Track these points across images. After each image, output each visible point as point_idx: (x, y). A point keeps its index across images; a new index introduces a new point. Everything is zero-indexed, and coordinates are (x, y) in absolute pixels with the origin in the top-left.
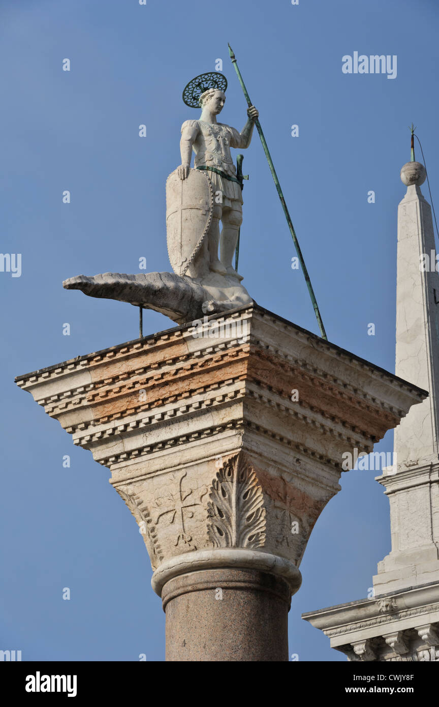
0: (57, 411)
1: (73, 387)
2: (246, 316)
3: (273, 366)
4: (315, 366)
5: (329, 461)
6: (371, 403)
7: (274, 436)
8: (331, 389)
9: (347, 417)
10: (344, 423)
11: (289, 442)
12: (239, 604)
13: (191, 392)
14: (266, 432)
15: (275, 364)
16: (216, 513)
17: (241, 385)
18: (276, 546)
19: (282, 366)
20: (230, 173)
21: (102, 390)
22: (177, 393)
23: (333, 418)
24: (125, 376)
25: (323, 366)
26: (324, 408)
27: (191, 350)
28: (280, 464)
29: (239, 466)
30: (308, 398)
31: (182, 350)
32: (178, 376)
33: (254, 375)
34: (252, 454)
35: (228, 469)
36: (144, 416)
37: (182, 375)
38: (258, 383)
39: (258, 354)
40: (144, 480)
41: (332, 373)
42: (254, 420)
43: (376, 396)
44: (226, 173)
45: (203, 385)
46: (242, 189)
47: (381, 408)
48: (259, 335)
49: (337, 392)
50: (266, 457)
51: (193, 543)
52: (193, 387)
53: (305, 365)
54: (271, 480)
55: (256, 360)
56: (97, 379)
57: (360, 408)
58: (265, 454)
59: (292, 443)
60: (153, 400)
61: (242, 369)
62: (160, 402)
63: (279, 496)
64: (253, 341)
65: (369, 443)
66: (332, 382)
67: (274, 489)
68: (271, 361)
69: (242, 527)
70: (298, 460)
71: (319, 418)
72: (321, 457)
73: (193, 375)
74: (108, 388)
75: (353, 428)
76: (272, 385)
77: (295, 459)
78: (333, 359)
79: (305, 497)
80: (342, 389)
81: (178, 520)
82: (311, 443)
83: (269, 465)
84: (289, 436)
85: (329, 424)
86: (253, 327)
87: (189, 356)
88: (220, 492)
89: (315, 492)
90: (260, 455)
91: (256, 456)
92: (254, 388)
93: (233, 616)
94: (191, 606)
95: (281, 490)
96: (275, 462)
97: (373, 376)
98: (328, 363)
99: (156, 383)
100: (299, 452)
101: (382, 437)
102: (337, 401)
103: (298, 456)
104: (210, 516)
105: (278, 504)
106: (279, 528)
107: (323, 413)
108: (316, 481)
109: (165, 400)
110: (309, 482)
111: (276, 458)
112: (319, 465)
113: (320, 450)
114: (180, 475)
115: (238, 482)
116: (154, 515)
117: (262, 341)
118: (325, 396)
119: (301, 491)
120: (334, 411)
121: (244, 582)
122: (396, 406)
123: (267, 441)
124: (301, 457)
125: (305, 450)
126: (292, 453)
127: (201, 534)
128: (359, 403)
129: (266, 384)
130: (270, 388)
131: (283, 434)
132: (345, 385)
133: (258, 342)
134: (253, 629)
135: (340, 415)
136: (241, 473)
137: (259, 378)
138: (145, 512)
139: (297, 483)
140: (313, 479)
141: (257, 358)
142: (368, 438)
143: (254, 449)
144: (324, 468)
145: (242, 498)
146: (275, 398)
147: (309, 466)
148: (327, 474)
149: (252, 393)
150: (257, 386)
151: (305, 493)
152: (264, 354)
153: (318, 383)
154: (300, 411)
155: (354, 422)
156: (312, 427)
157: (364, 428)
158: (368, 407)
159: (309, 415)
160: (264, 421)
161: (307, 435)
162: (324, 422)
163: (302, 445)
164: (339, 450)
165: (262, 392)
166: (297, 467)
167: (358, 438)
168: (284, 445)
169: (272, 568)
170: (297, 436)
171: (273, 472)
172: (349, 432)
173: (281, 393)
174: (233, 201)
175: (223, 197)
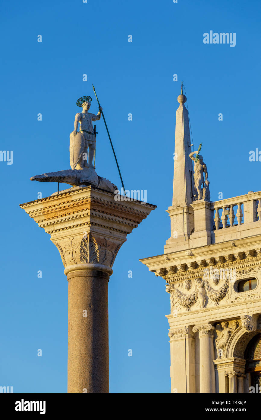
0: (33, 216)
1: (37, 209)
2: (89, 190)
3: (99, 204)
5: (122, 231)
6: (136, 212)
7: (101, 226)
8: (121, 209)
9: (128, 217)
10: (127, 219)
11: (107, 227)
12: (90, 282)
13: (74, 212)
14: (98, 225)
15: (100, 204)
16: (82, 251)
17: (89, 211)
18: (103, 262)
19: (103, 204)
20: (91, 132)
21: (46, 210)
22: (69, 212)
23: (123, 218)
24: (53, 206)
26: (119, 215)
27: (73, 199)
29: (90, 237)
30: (113, 213)
31: (69, 199)
32: (69, 207)
33: (93, 208)
34: (94, 232)
36: (60, 219)
37: (71, 207)
38: (95, 210)
39: (94, 201)
40: (61, 239)
41: (121, 204)
42: (94, 221)
43: (137, 209)
45: (77, 210)
46: (96, 137)
47: (140, 213)
49: (123, 210)
50: (99, 233)
51: (75, 261)
53: (111, 203)
54: (101, 240)
56: (44, 207)
57: (132, 214)
60: (62, 214)
61: (89, 206)
62: (64, 215)
63: (104, 245)
64: (92, 197)
65: (136, 224)
66: (121, 207)
67: (102, 243)
68: (99, 203)
69: (91, 256)
70: (111, 232)
71: (117, 218)
72: (119, 230)
73: (74, 207)
74: (48, 209)
75: (130, 220)
76: (100, 210)
79: (113, 244)
80: (125, 208)
81: (71, 254)
82: (115, 226)
83: (100, 235)
84: (107, 225)
85: (121, 220)
86: (91, 193)
87: (72, 201)
88: (84, 245)
89: (117, 242)
90: (97, 232)
91: (95, 233)
92: (93, 212)
93: (88, 286)
94: (75, 282)
95: (105, 243)
96: (102, 234)
97: (136, 203)
99: (63, 209)
100: (111, 229)
101: (141, 222)
102: (124, 212)
103: (111, 231)
104: (81, 253)
105: (104, 248)
107: (119, 217)
108: (118, 239)
109: (66, 214)
110: (115, 239)
111: (103, 233)
112: (119, 233)
113: (118, 228)
114: (71, 238)
115: (90, 242)
116: (64, 251)
118: (119, 211)
119: (112, 242)
120: (123, 215)
122: (146, 211)
123: (99, 227)
124: (112, 231)
125: (113, 229)
126: (109, 231)
127: (78, 259)
128: (132, 212)
129: (97, 210)
130: (99, 211)
131: (105, 225)
132: (126, 207)
133: (94, 197)
135: (125, 217)
136: (90, 239)
137: (95, 208)
138: (61, 250)
139: (111, 240)
140: (116, 238)
141: (94, 202)
142: (136, 223)
143: (94, 231)
144: (121, 233)
145: (91, 247)
146: (101, 214)
147: (115, 234)
148: (121, 236)
149: (92, 213)
150: (94, 211)
151: (113, 243)
152: (96, 201)
153: (116, 208)
154: (111, 217)
155: (130, 218)
156: (115, 222)
157: (134, 220)
158: (135, 213)
159: (114, 218)
160: (98, 221)
161: (114, 224)
162: (119, 219)
163: (112, 227)
164: (126, 227)
165: (96, 213)
166: (111, 235)
167: (132, 223)
168: (105, 228)
169: (101, 269)
170: (110, 225)
171: (101, 238)
172: (129, 222)
173: (103, 212)
174: (92, 141)
175: (89, 141)
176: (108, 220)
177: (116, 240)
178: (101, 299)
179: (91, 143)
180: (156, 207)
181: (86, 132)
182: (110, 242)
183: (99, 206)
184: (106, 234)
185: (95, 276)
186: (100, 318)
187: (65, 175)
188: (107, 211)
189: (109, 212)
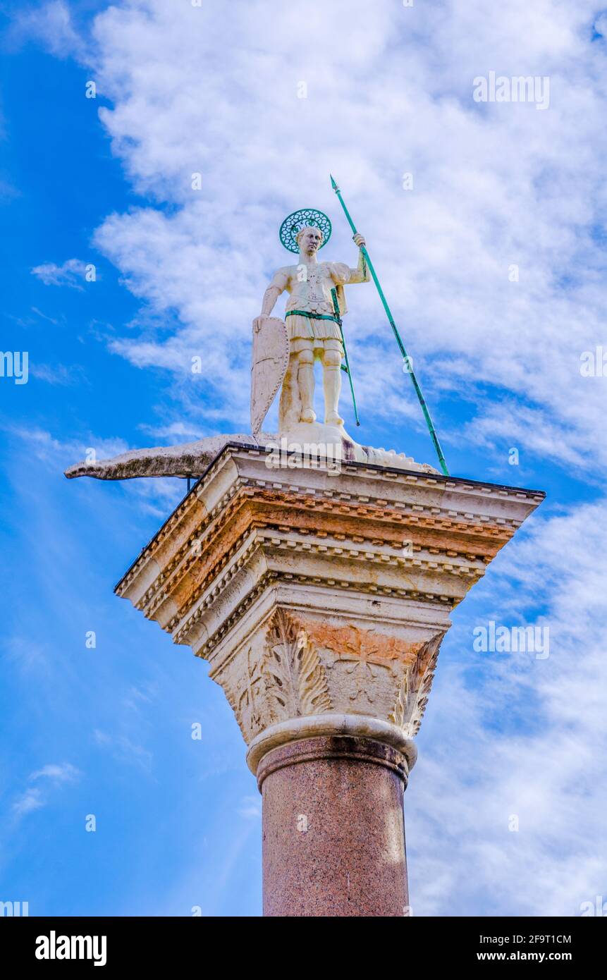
0: (152, 613)
1: (151, 583)
2: (228, 457)
3: (288, 505)
4: (353, 493)
5: (422, 595)
6: (460, 520)
9: (429, 542)
10: (428, 548)
11: (351, 584)
13: (227, 555)
14: (309, 578)
15: (291, 502)
18: (350, 704)
19: (304, 502)
20: (319, 312)
21: (170, 578)
22: (217, 561)
24: (178, 557)
25: (365, 492)
26: (388, 537)
27: (209, 511)
28: (344, 611)
29: (284, 625)
30: (360, 532)
31: (202, 514)
33: (264, 520)
34: (295, 608)
35: (275, 630)
36: (206, 596)
37: (214, 540)
38: (276, 527)
39: (258, 495)
40: (228, 664)
41: (384, 497)
42: (284, 569)
43: (463, 510)
44: (314, 313)
45: (230, 545)
46: (340, 326)
47: (480, 524)
48: (250, 473)
49: (400, 517)
50: (318, 608)
51: (262, 721)
52: (226, 549)
53: (336, 495)
54: (335, 631)
55: (260, 503)
56: (162, 569)
57: (445, 529)
58: (317, 604)
59: (356, 585)
60: (206, 575)
61: (248, 516)
62: (211, 575)
63: (348, 647)
64: (248, 483)
65: (477, 565)
66: (387, 507)
67: (341, 641)
68: (283, 500)
69: (301, 693)
70: (375, 602)
72: (408, 592)
73: (220, 536)
74: (173, 574)
75: (444, 551)
76: (298, 525)
77: (371, 602)
79: (394, 642)
80: (405, 511)
81: (250, 700)
82: (385, 579)
83: (327, 616)
86: (240, 467)
87: (210, 517)
88: (274, 657)
89: (409, 634)
90: (308, 606)
91: (303, 609)
92: (271, 534)
95: (353, 641)
96: (336, 610)
97: (447, 489)
98: (372, 487)
100: (373, 593)
101: (496, 555)
102: (406, 527)
103: (374, 598)
104: (268, 688)
106: (353, 683)
107: (390, 544)
108: (407, 623)
109: (213, 571)
110: (397, 625)
111: (336, 606)
112: (410, 603)
113: (402, 585)
114: (247, 649)
115: (288, 642)
117: (260, 480)
118: (385, 525)
119: (387, 637)
120: (408, 538)
121: (313, 752)
122: (501, 516)
124: (378, 599)
125: (381, 588)
126: (362, 597)
128: (439, 522)
129: (288, 526)
130: (296, 529)
131: (336, 577)
132: (408, 507)
133: (255, 483)
134: (326, 803)
135: (419, 541)
136: (288, 631)
137: (272, 521)
138: (230, 699)
140: (403, 620)
141: (261, 500)
142: (472, 561)
144: (421, 604)
145: (297, 661)
146: (309, 541)
147: (393, 607)
148: (425, 612)
149: (267, 539)
150: (275, 532)
151: (393, 639)
152: (268, 493)
153: (365, 512)
154: (354, 548)
155: (443, 545)
156: (378, 564)
157: (462, 549)
158: (456, 524)
159: (369, 549)
160: (304, 568)
161: (378, 573)
162: (395, 553)
163: (372, 584)
164: (436, 581)
165: (285, 537)
166: (375, 610)
167: (458, 562)
168: (344, 589)
169: (344, 731)
170: (361, 577)
171: (335, 623)
172: (442, 559)
173: (313, 532)
174: (324, 340)
175: (312, 339)
176: (351, 562)
178: (351, 833)
179: (318, 344)
180: (543, 495)
181: (301, 314)
182: (375, 635)
183: (288, 511)
184: (352, 609)
185: (324, 758)
186: (349, 899)
188: (329, 527)
189: (338, 529)
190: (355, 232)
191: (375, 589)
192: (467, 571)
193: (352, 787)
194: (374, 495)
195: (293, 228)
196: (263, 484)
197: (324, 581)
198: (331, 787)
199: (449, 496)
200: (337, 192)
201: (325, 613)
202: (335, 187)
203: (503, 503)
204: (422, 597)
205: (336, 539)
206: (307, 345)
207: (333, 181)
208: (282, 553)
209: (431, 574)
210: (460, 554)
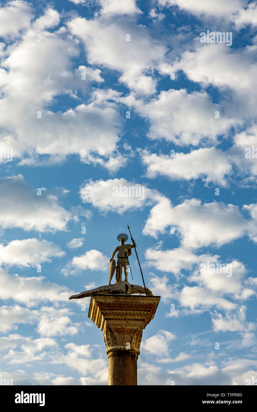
3: (106, 305)
6: (144, 304)
8: (128, 305)
10: (137, 310)
11: (122, 319)
14: (113, 319)
15: (107, 305)
18: (122, 344)
19: (109, 304)
23: (133, 310)
24: (93, 312)
25: (122, 301)
30: (122, 309)
33: (101, 308)
35: (107, 329)
39: (99, 304)
41: (126, 301)
42: (108, 318)
43: (143, 302)
48: (98, 300)
53: (116, 302)
54: (119, 329)
58: (115, 324)
63: (121, 332)
70: (127, 322)
71: (128, 311)
73: (96, 311)
75: (141, 310)
78: (124, 298)
79: (131, 330)
80: (131, 303)
82: (128, 317)
84: (121, 318)
85: (132, 312)
86: (95, 299)
88: (107, 335)
90: (113, 324)
92: (103, 311)
95: (123, 330)
98: (124, 300)
100: (127, 320)
102: (131, 306)
103: (127, 321)
105: (121, 334)
107: (129, 310)
108: (134, 325)
111: (119, 324)
112: (135, 321)
113: (133, 318)
118: (127, 307)
119: (130, 329)
121: (115, 354)
122: (155, 302)
124: (128, 321)
125: (128, 319)
126: (125, 321)
128: (139, 305)
130: (109, 310)
132: (132, 302)
135: (135, 309)
139: (128, 327)
142: (147, 312)
143: (110, 324)
144: (137, 321)
146: (111, 312)
147: (131, 322)
148: (138, 323)
152: (102, 303)
153: (122, 305)
154: (121, 312)
155: (140, 309)
156: (127, 314)
157: (144, 309)
159: (125, 312)
160: (111, 317)
161: (127, 316)
162: (130, 312)
163: (126, 318)
164: (140, 316)
165: (106, 311)
166: (127, 324)
167: (143, 312)
168: (121, 320)
169: (120, 349)
170: (124, 317)
171: (119, 327)
172: (140, 312)
173: (112, 310)
174: (124, 263)
175: (121, 263)
176: (120, 314)
177: (134, 326)
178: (122, 370)
180: (160, 297)
182: (127, 329)
183: (106, 306)
184: (122, 324)
185: (117, 355)
187: (98, 290)
188: (115, 308)
189: (117, 308)
190: (132, 237)
191: (126, 319)
192: (146, 314)
193: (122, 360)
194: (124, 301)
195: (120, 237)
196: (100, 302)
197: (116, 319)
198: (118, 361)
199: (140, 299)
200: (129, 229)
201: (117, 325)
202: (129, 228)
203: (152, 300)
204: (137, 320)
205: (117, 310)
206: (120, 264)
207: (128, 226)
208: (106, 315)
209: (138, 315)
210: (144, 311)
